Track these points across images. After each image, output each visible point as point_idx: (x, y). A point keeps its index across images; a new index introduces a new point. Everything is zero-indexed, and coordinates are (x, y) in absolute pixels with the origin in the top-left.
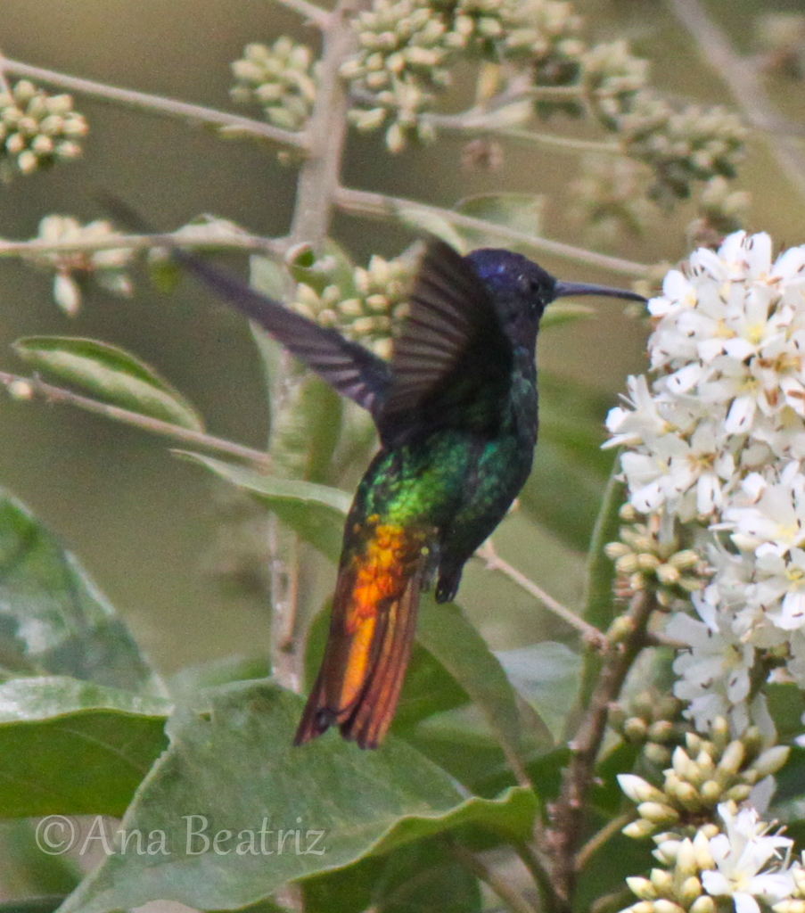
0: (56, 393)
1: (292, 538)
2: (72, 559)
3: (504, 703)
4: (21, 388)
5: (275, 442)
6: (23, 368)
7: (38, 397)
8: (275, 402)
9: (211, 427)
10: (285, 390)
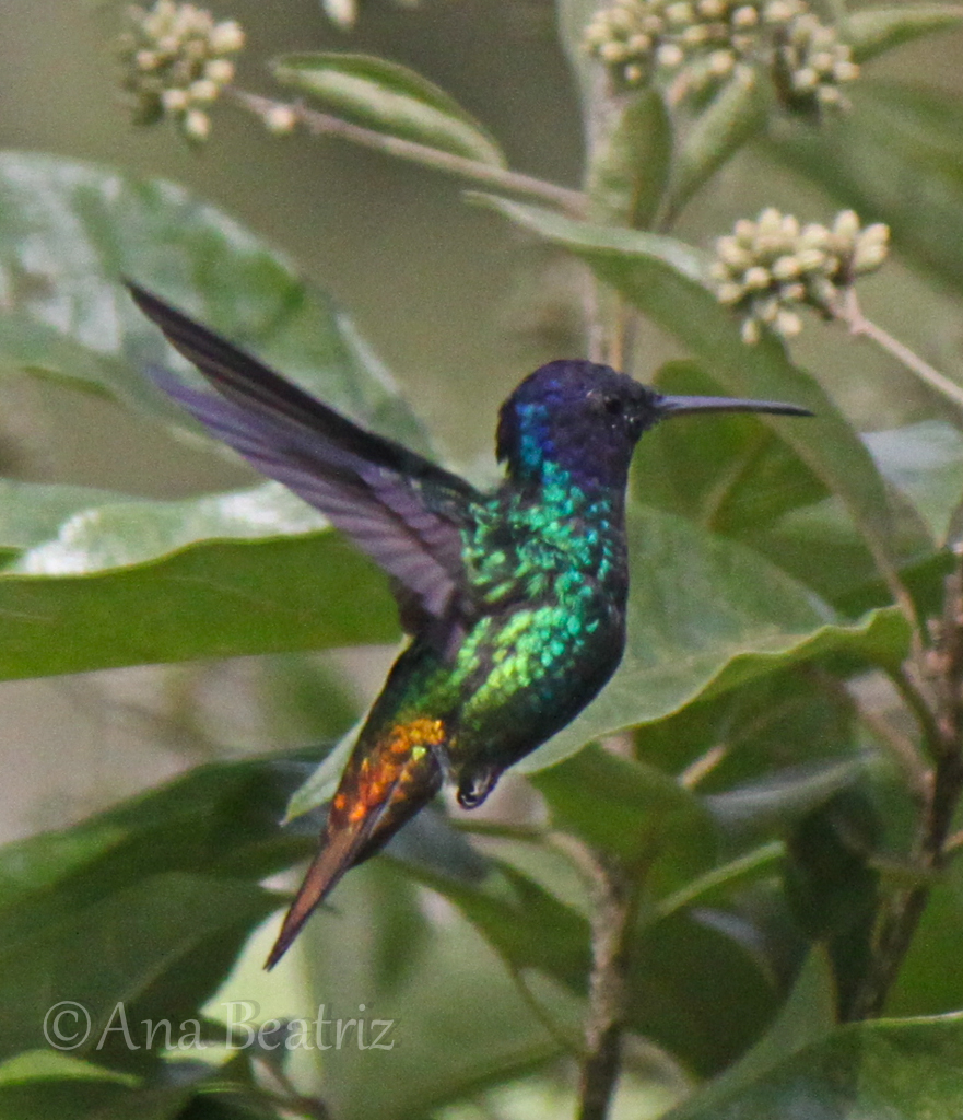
0: (322, 123)
1: (614, 299)
2: (346, 325)
3: (874, 496)
4: (280, 117)
5: (592, 180)
6: (284, 93)
7: (300, 128)
8: (593, 128)
9: (515, 162)
10: (602, 116)
